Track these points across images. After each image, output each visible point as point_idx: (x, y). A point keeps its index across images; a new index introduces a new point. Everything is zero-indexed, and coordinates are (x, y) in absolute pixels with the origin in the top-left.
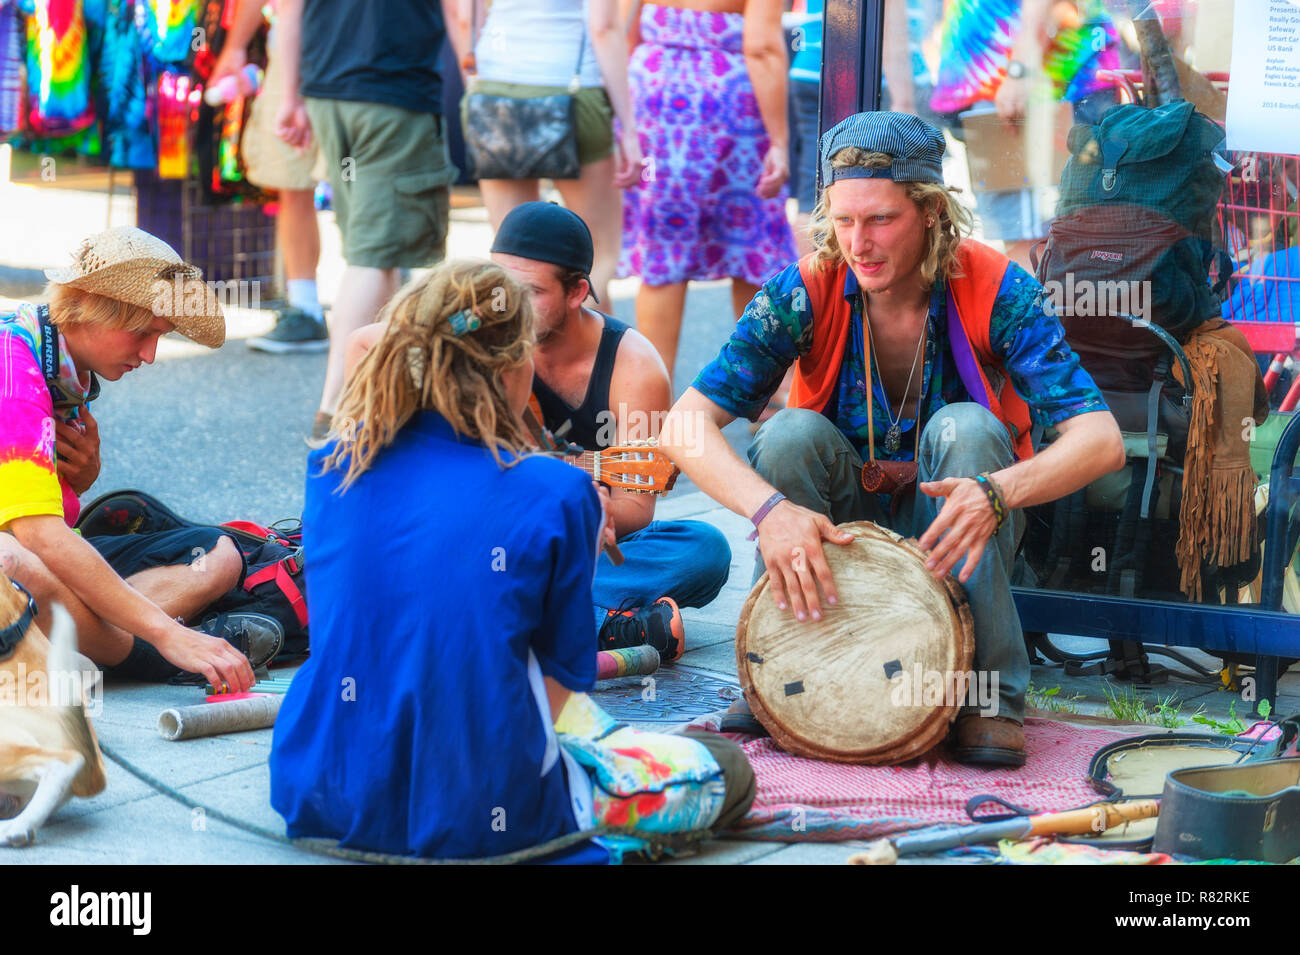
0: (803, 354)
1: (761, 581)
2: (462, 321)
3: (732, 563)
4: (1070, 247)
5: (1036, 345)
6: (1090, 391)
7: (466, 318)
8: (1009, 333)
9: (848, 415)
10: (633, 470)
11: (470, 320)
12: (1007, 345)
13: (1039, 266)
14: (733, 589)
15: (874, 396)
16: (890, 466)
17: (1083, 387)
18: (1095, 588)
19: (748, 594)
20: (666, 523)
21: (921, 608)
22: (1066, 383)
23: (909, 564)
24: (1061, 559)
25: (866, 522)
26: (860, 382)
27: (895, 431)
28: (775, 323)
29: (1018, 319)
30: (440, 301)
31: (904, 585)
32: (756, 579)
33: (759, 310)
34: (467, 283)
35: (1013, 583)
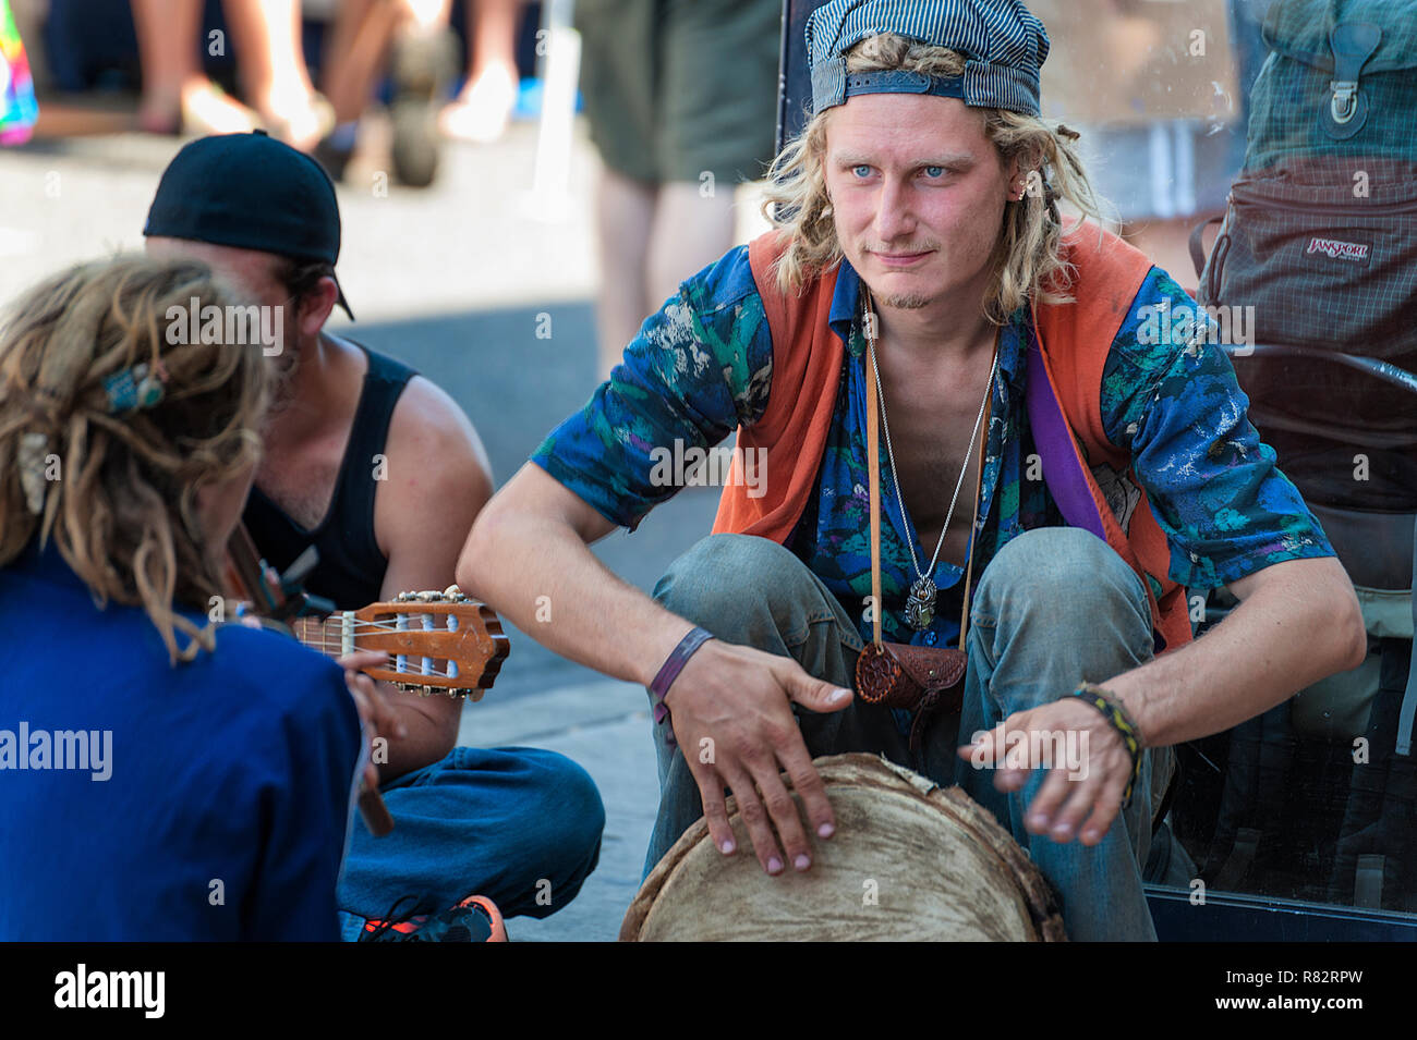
0: (748, 423)
1: (661, 867)
2: (129, 389)
3: (606, 831)
4: (1268, 229)
5: (1189, 429)
6: (1295, 519)
7: (136, 382)
8: (1134, 406)
9: (836, 550)
10: (415, 648)
11: (144, 387)
12: (1132, 429)
13: (1207, 266)
14: (610, 881)
15: (884, 517)
16: (911, 653)
17: (1280, 512)
18: (1308, 889)
19: (637, 893)
20: (481, 752)
21: (970, 923)
22: (1247, 502)
23: (948, 838)
24: (1242, 832)
25: (866, 755)
26: (859, 489)
27: (925, 588)
28: (702, 358)
29: (1153, 379)
30: (88, 348)
31: (939, 879)
32: (653, 861)
33: (671, 332)
34: (144, 312)
35: (1147, 878)
